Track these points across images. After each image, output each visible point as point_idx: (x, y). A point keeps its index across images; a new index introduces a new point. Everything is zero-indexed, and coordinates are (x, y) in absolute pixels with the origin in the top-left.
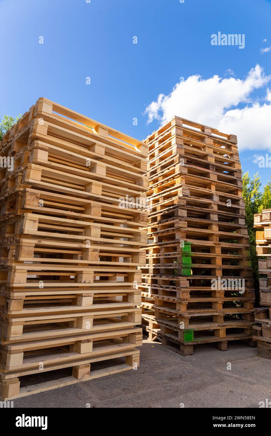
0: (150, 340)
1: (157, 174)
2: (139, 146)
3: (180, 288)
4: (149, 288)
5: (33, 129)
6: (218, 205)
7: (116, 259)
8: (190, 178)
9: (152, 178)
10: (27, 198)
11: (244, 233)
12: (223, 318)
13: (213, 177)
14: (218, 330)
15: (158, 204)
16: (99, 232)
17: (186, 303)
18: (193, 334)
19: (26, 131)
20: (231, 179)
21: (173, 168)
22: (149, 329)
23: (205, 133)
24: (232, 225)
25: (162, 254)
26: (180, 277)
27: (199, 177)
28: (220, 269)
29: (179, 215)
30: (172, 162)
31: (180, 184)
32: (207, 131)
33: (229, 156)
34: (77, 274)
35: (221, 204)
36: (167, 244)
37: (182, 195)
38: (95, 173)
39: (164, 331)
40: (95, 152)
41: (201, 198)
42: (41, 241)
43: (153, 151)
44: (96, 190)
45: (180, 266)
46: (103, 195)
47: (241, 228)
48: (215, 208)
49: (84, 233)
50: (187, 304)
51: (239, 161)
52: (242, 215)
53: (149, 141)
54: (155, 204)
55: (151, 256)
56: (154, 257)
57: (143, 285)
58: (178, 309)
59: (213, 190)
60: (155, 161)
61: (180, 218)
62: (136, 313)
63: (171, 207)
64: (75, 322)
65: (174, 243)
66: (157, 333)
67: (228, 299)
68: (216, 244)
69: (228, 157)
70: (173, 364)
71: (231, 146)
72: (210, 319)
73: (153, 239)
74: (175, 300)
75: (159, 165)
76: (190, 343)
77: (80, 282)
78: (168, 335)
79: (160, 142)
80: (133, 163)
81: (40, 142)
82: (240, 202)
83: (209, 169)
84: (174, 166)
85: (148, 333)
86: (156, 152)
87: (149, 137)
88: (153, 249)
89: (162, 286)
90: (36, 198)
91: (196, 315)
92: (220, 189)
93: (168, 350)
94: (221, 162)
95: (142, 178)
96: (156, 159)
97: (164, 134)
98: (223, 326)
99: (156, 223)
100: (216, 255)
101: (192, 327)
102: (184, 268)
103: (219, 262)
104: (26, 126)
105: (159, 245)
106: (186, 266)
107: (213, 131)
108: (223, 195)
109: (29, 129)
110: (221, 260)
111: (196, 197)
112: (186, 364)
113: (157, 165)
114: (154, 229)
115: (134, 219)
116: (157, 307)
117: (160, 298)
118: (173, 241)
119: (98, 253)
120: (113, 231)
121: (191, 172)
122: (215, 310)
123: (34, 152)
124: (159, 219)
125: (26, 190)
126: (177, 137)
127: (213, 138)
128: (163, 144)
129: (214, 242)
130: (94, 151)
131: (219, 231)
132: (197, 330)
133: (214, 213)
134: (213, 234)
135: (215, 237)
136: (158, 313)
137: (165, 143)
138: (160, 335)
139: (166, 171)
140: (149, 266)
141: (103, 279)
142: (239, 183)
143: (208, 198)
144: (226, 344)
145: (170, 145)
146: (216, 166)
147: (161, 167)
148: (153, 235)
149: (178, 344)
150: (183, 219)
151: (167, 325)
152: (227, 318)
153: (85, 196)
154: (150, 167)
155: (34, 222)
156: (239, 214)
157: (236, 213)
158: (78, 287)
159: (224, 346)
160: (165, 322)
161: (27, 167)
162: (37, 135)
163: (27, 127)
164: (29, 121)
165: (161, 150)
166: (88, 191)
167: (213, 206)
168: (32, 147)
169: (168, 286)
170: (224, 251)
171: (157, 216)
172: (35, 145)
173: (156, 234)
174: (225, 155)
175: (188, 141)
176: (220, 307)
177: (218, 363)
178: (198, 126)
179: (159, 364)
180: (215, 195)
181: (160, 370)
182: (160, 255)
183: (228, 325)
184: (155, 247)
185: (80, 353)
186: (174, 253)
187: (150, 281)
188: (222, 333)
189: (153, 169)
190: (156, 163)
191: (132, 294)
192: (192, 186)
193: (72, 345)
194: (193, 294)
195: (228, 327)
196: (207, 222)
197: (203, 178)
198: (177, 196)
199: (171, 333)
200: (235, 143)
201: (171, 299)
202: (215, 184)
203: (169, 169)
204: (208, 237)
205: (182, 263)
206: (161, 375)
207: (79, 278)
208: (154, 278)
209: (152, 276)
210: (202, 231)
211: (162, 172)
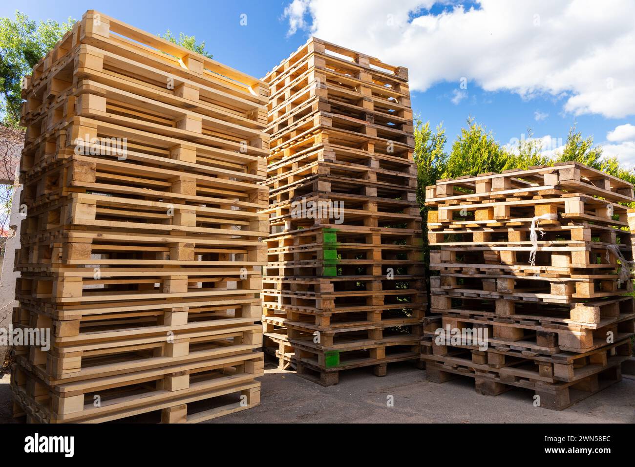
0: (281, 369)
1: (288, 127)
2: (255, 85)
3: (320, 294)
4: (279, 296)
5: (78, 60)
6: (378, 174)
7: (225, 257)
8: (336, 134)
9: (281, 133)
10: (75, 171)
11: (414, 213)
12: (382, 332)
13: (371, 131)
14: (374, 349)
15: (290, 173)
16: (194, 219)
17: (329, 314)
18: (339, 356)
19: (69, 64)
20: (397, 134)
21: (310, 119)
22: (279, 354)
23: (360, 64)
24: (398, 202)
25: (297, 247)
26: (321, 279)
27: (349, 132)
28: (378, 266)
29: (319, 190)
30: (310, 110)
31: (320, 143)
32: (362, 61)
33: (396, 99)
34: (163, 280)
35: (381, 172)
36: (302, 232)
37: (323, 160)
38: (185, 129)
39: (299, 355)
40: (183, 97)
41: (352, 164)
42: (101, 235)
43: (282, 91)
44: (187, 155)
45: (320, 264)
46: (198, 162)
47: (410, 206)
48: (373, 178)
49: (171, 220)
50: (331, 316)
51: (410, 108)
52: (413, 188)
53: (277, 75)
54: (287, 173)
55: (282, 250)
56: (285, 252)
57: (271, 292)
58: (318, 324)
59: (370, 152)
60: (285, 107)
61: (321, 194)
62: (253, 331)
63: (309, 178)
64: (163, 348)
65: (313, 231)
66: (290, 359)
67: (389, 307)
68: (373, 230)
69: (395, 102)
70: (308, 398)
71: (399, 84)
72: (364, 335)
73: (284, 225)
74: (314, 312)
75: (291, 113)
76: (334, 369)
77: (168, 292)
78: (305, 360)
79: (293, 77)
80: (247, 112)
81: (91, 83)
82: (410, 168)
83: (364, 119)
84: (313, 115)
85: (279, 359)
86: (287, 93)
87: (276, 68)
88: (285, 239)
89: (297, 292)
90: (90, 170)
91: (342, 331)
92: (381, 149)
93: (305, 380)
94: (384, 109)
95: (259, 135)
96: (287, 104)
97: (297, 65)
98: (381, 344)
99: (287, 201)
100: (374, 245)
101: (338, 348)
102: (326, 266)
103: (377, 255)
104: (68, 56)
105: (292, 234)
106: (329, 263)
107: (372, 61)
108: (385, 159)
109: (73, 60)
110: (380, 253)
111: (345, 162)
112: (327, 396)
113: (287, 113)
114: (285, 211)
115: (249, 197)
116: (289, 322)
117: (294, 310)
118: (311, 228)
119: (193, 249)
120: (217, 216)
121: (337, 124)
122: (371, 323)
123: (83, 98)
124: (291, 195)
125: (73, 158)
126: (316, 71)
127: (372, 73)
128: (297, 81)
129: (370, 227)
130: (181, 95)
131: (378, 211)
132: (345, 350)
133: (371, 185)
134: (369, 217)
135: (371, 220)
136: (291, 331)
137: (300, 79)
138: (294, 362)
139: (301, 123)
140: (278, 265)
141: (207, 286)
142: (409, 141)
143: (363, 164)
144: (386, 368)
145: (306, 82)
146: (376, 116)
147: (294, 116)
148: (283, 219)
149: (318, 371)
150: (325, 195)
151: (303, 346)
152: (388, 332)
153: (170, 165)
154: (279, 117)
155: (90, 206)
156: (408, 187)
157: (403, 184)
158: (165, 299)
159: (382, 370)
160: (300, 343)
161: (73, 122)
162: (86, 70)
163: (70, 57)
164: (73, 47)
165: (295, 90)
166: (175, 157)
167: (370, 175)
168: (80, 90)
169: (304, 292)
170: (385, 239)
171: (289, 192)
172: (84, 87)
173: (288, 218)
174: (391, 99)
175: (334, 77)
176: (377, 318)
177: (371, 393)
178: (350, 54)
179: (288, 399)
180: (374, 159)
181: (288, 407)
182: (293, 249)
183: (389, 342)
184: (286, 237)
185: (171, 391)
186: (312, 245)
187: (279, 287)
188: (380, 354)
189: (282, 119)
190: (286, 111)
191: (248, 305)
192: (338, 146)
193: (160, 380)
194: (339, 302)
195: (388, 345)
196: (361, 199)
197: (356, 133)
198: (317, 161)
199: (310, 358)
200: (405, 79)
201: (309, 310)
202: (374, 143)
203: (304, 120)
204: (363, 220)
205: (323, 259)
206: (289, 413)
207: (166, 286)
208: (286, 282)
209: (282, 280)
210: (354, 213)
211: (296, 125)
